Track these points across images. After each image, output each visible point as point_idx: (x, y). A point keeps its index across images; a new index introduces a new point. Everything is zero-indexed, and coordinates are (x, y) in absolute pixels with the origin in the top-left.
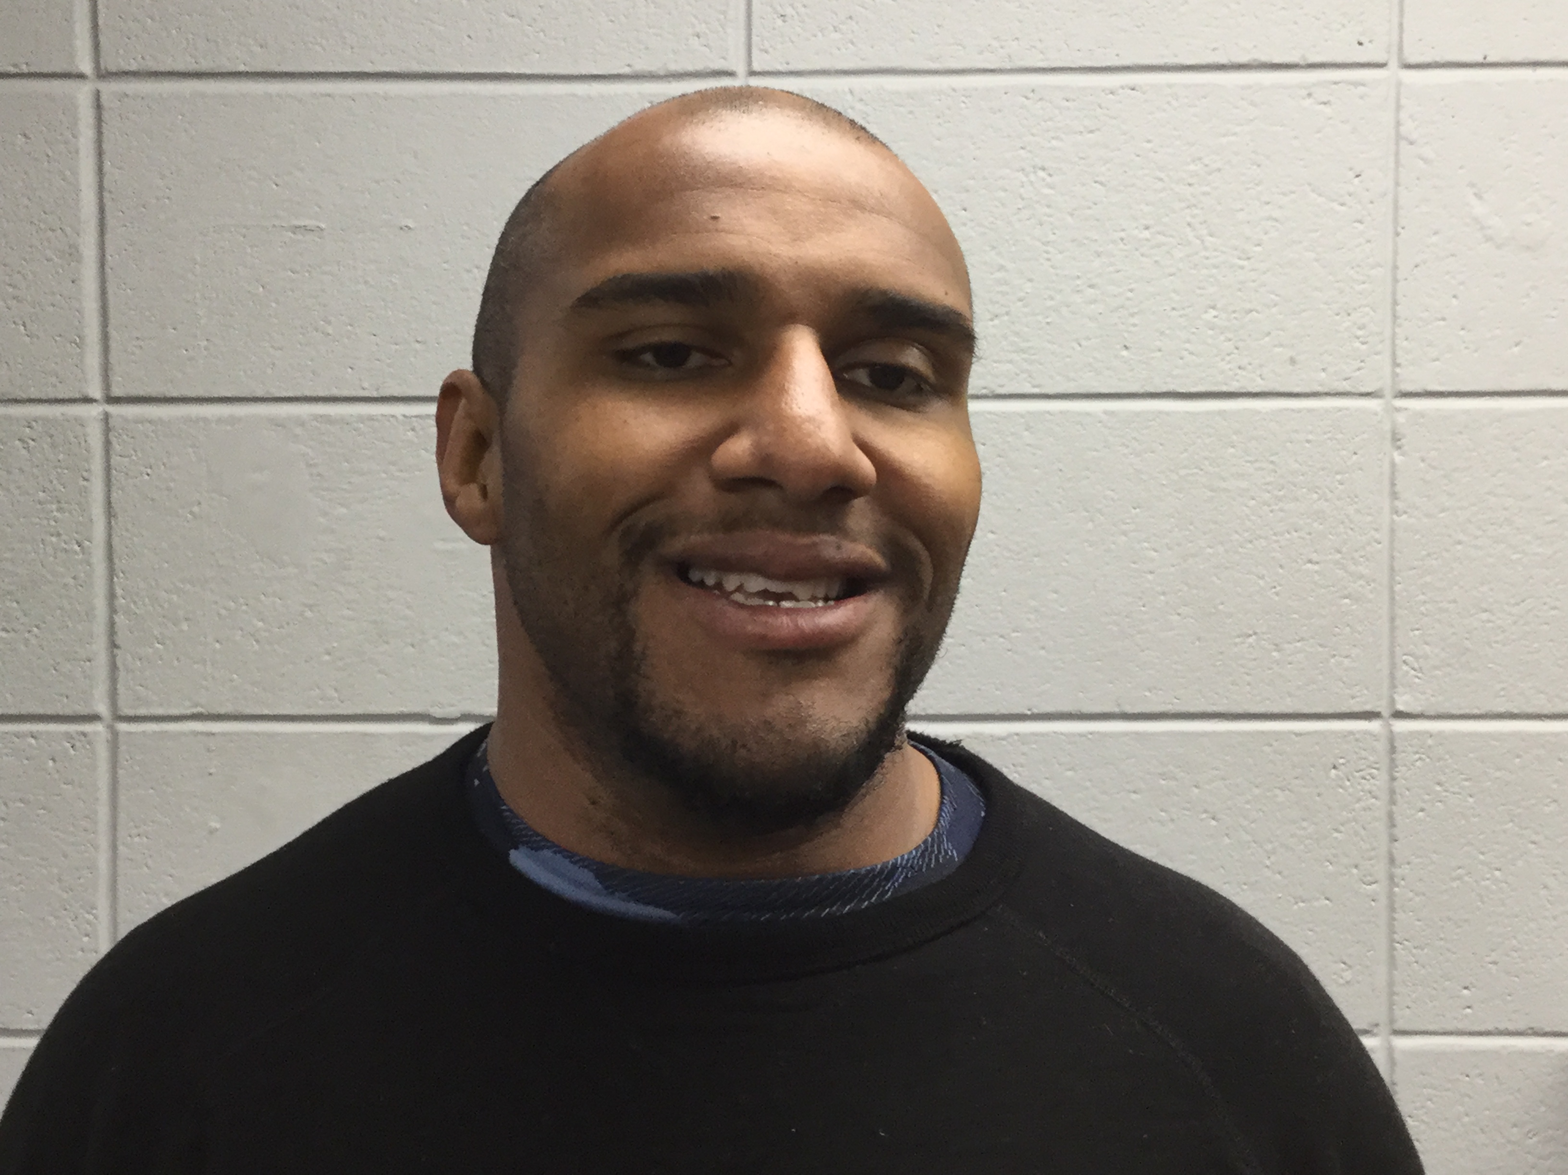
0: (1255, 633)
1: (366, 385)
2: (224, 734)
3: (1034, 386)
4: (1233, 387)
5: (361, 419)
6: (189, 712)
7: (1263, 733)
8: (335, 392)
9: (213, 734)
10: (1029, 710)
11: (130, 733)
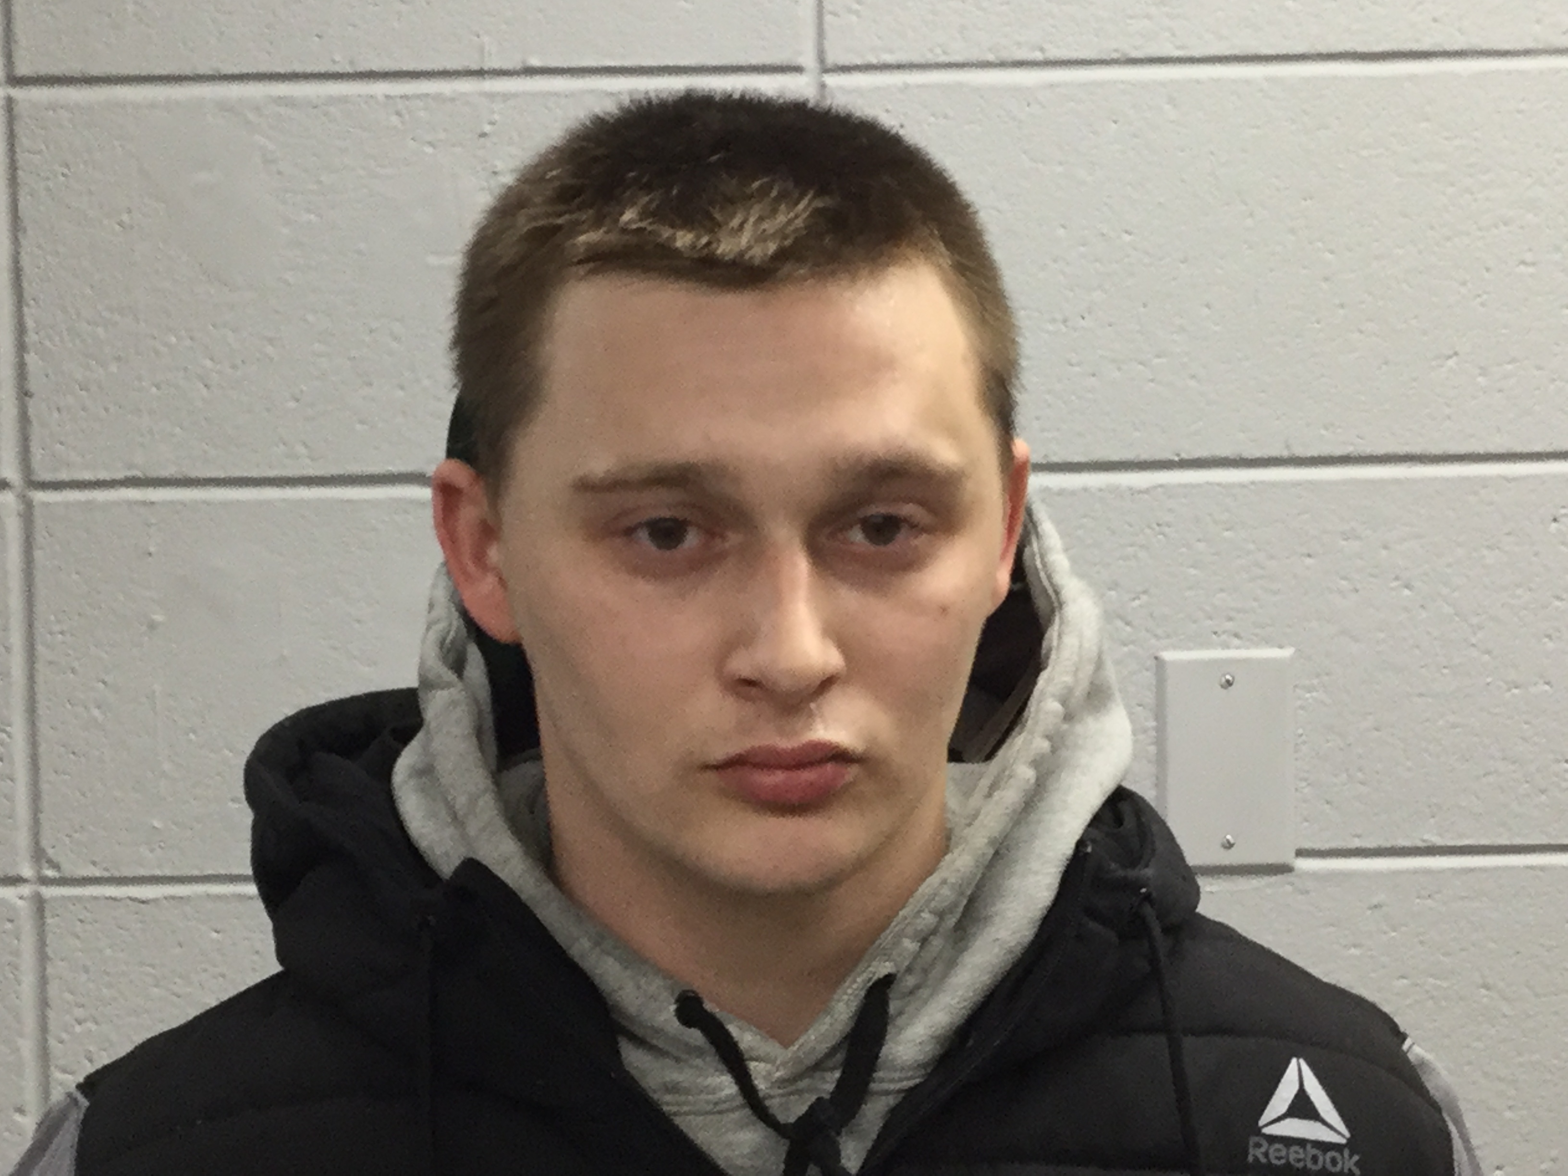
0: (1456, 354)
1: (337, 58)
2: (165, 503)
3: (1178, 48)
4: (1426, 45)
5: (332, 100)
6: (120, 475)
7: (1467, 479)
8: (299, 68)
9: (152, 503)
10: (1178, 455)
11: (47, 505)
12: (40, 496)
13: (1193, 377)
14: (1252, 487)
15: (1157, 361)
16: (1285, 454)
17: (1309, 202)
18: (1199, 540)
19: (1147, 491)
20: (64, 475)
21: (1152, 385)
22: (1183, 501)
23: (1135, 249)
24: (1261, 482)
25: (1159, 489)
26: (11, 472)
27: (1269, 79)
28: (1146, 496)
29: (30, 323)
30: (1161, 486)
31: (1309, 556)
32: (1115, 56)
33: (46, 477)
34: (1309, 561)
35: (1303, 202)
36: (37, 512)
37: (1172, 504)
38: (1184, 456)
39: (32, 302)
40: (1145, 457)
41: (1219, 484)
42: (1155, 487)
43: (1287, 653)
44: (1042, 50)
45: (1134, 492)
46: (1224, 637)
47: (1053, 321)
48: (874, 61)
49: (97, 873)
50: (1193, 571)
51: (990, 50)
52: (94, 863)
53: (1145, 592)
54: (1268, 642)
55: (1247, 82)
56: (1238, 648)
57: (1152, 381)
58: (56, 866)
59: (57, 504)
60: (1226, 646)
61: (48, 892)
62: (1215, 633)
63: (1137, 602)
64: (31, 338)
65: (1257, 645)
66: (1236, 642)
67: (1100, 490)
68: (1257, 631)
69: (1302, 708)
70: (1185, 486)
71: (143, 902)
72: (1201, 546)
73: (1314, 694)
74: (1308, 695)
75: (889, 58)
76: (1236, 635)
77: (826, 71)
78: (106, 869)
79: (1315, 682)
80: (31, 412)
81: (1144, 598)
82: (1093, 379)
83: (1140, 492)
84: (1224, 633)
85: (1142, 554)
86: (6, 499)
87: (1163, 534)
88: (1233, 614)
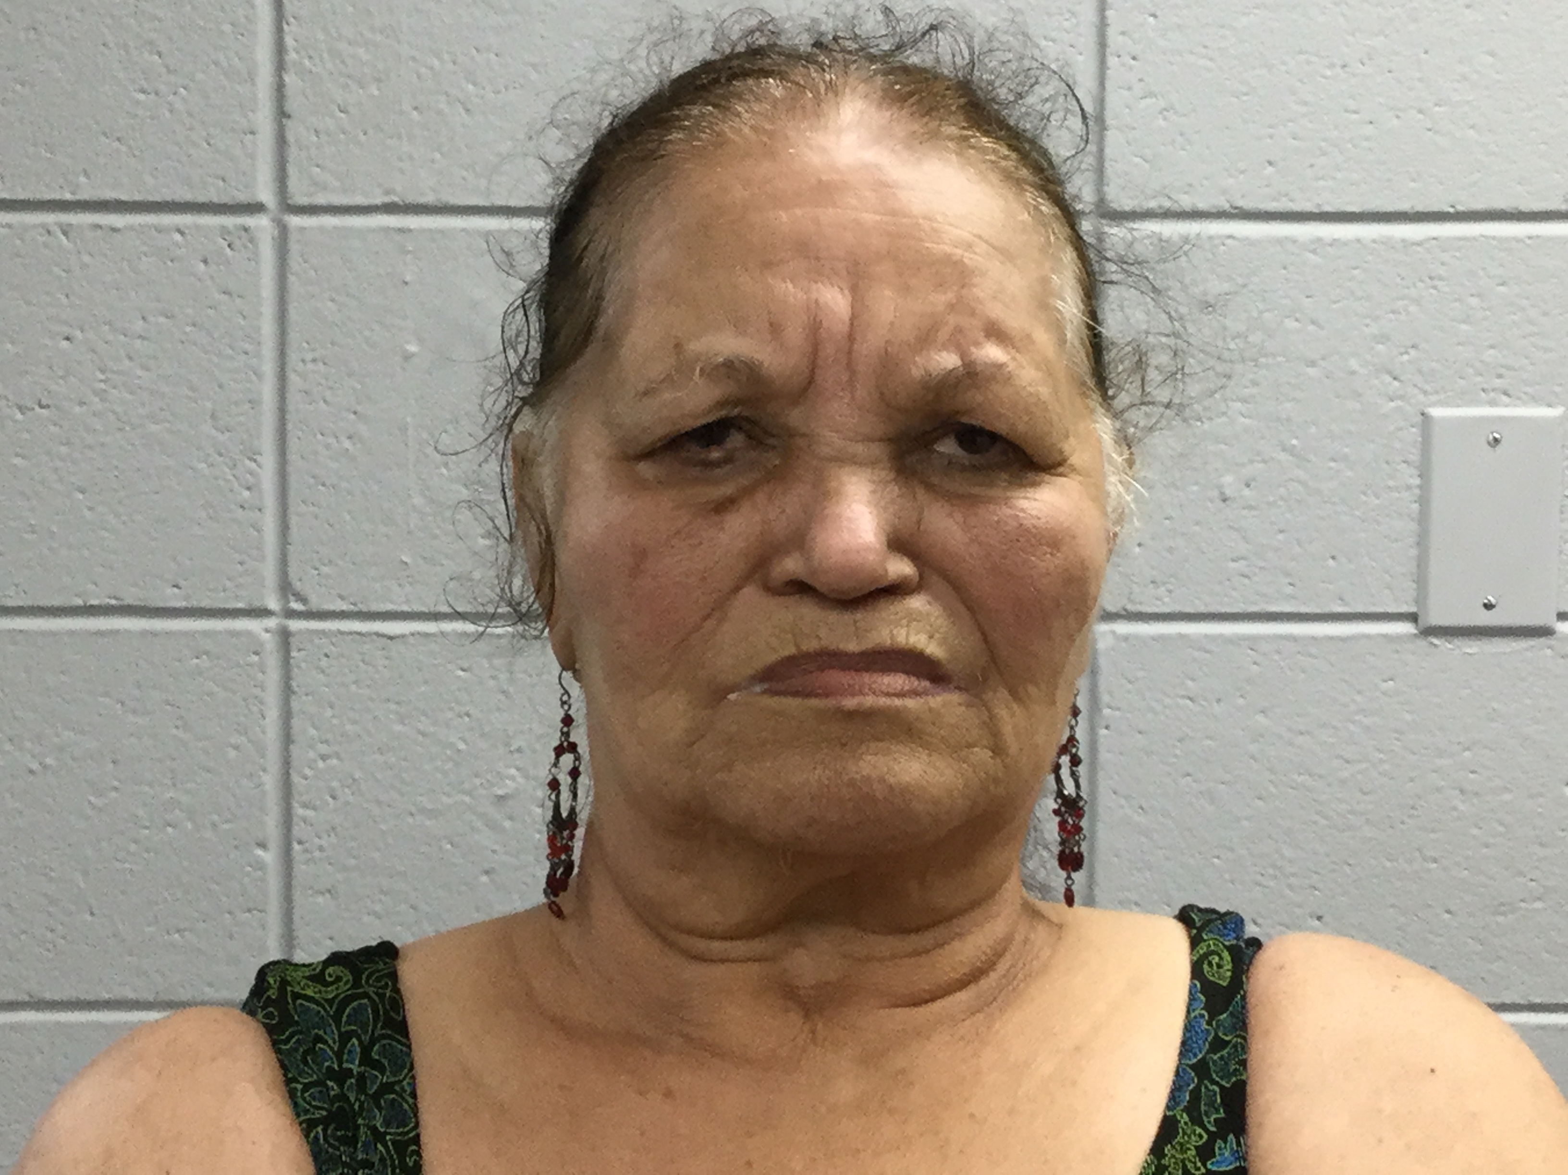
12: (295, 221)
13: (1472, 127)
14: (1528, 242)
15: (1436, 109)
18: (1472, 295)
19: (1419, 244)
20: (321, 200)
21: (1430, 133)
22: (1457, 254)
24: (1538, 237)
25: (1434, 241)
26: (266, 195)
28: (1419, 249)
29: (289, 41)
30: (1435, 238)
33: (302, 200)
36: (293, 237)
37: (1445, 257)
38: (1460, 208)
40: (1420, 208)
41: (1494, 238)
42: (1427, 240)
43: (1556, 412)
45: (1407, 244)
46: (1492, 394)
47: (1332, 66)
49: (345, 607)
50: (1464, 327)
52: (342, 598)
53: (1414, 347)
54: (1535, 400)
56: (1506, 406)
57: (1429, 130)
58: (304, 600)
59: (312, 229)
60: (1493, 403)
61: (295, 625)
62: (1483, 390)
63: (1406, 357)
64: (291, 56)
65: (1525, 404)
66: (1505, 399)
67: (1374, 241)
68: (1529, 390)
70: (1460, 239)
71: (391, 638)
72: (1474, 301)
76: (1506, 393)
78: (355, 604)
80: (289, 133)
81: (1413, 352)
82: (1371, 126)
83: (1414, 244)
84: (1493, 390)
85: (1412, 309)
86: (261, 223)
87: (1435, 287)
88: (1503, 371)
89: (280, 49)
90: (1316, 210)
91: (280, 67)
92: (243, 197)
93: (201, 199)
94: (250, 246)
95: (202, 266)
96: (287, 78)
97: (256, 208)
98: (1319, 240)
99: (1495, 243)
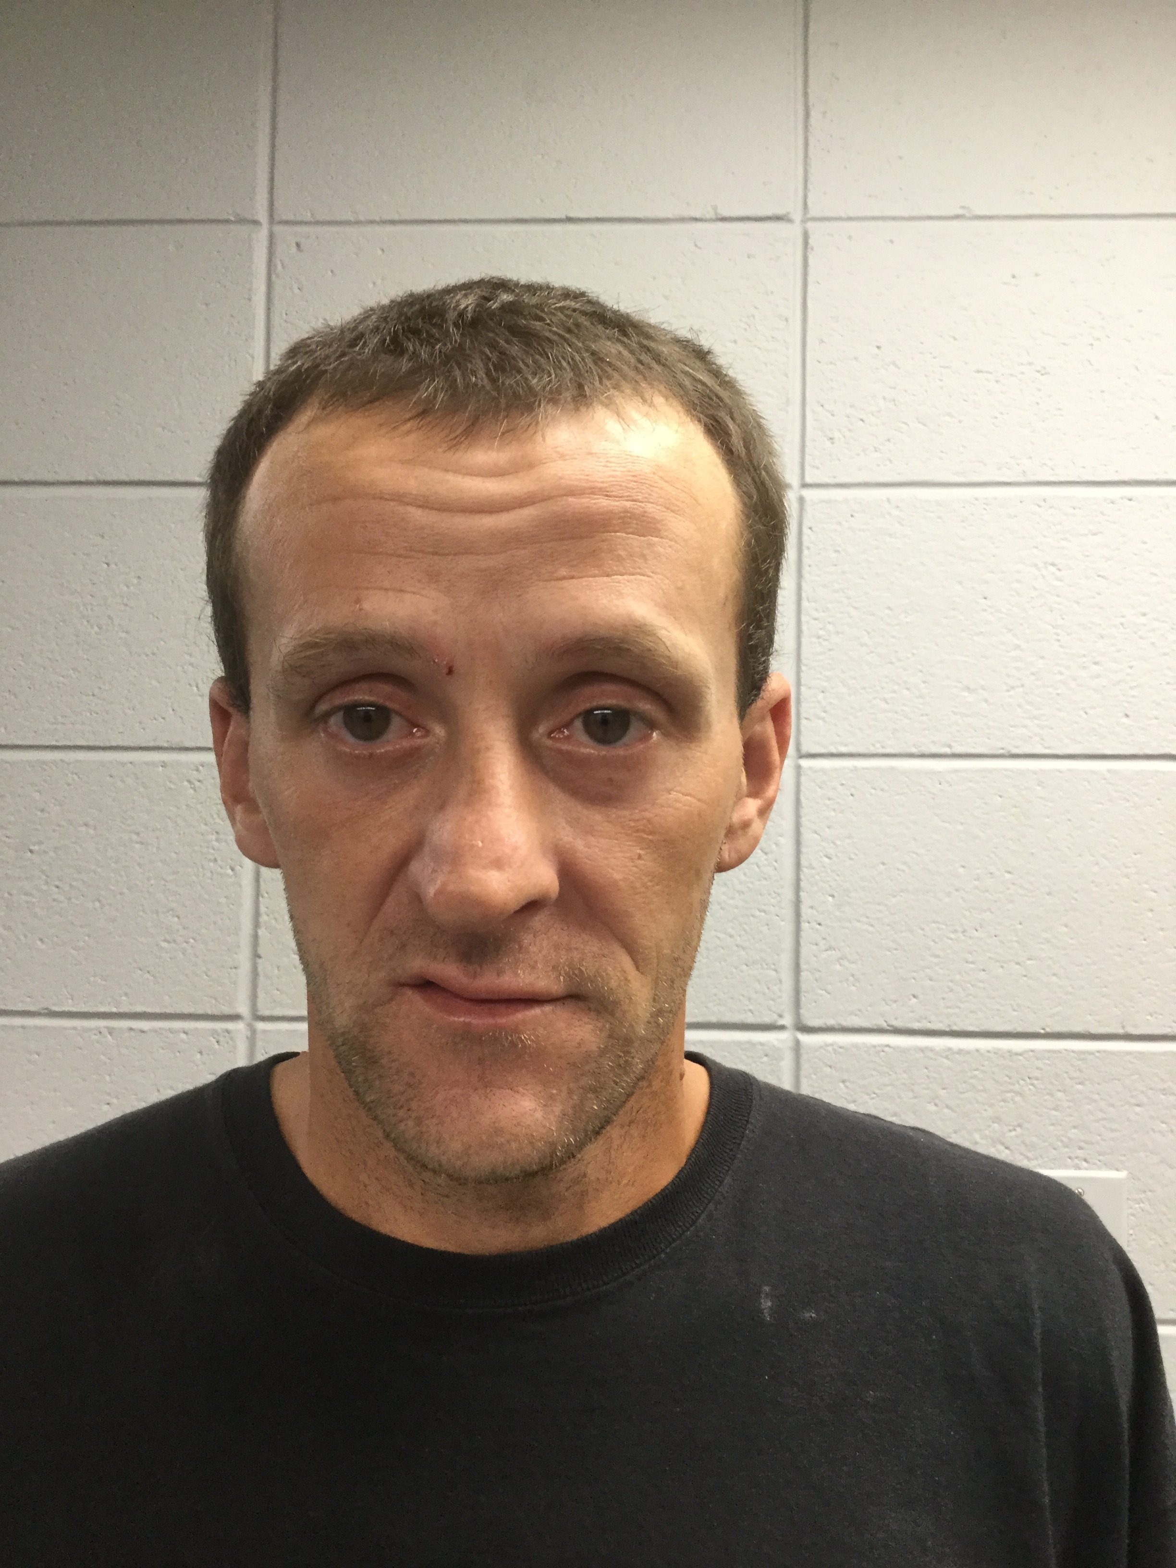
12: (261, 1026)
13: (1055, 975)
14: (1097, 1054)
15: (1029, 962)
16: (1121, 1031)
17: (1138, 856)
18: (1059, 1091)
19: (1020, 1054)
20: (278, 1012)
21: (1025, 978)
22: (1047, 1062)
23: (1013, 884)
24: (1105, 1051)
25: (1031, 1053)
26: (243, 1009)
27: (1109, 771)
28: (1021, 1058)
29: (263, 909)
30: (1032, 1051)
31: (1138, 1105)
32: (1002, 751)
33: (267, 1013)
34: (1138, 1109)
35: (1134, 856)
36: (259, 1036)
37: (1039, 1063)
38: (1048, 1030)
39: (266, 895)
40: (1020, 1029)
41: (1073, 1052)
42: (1026, 1051)
43: (1122, 1175)
44: (950, 746)
45: (1012, 1054)
46: (1076, 1161)
47: (955, 931)
48: (834, 751)
50: (1054, 1113)
51: (914, 745)
53: (1020, 1126)
54: (1108, 1166)
55: (1093, 772)
56: (1086, 1169)
57: (1025, 976)
60: (1078, 1167)
62: (1070, 1158)
63: (1013, 1133)
64: (264, 918)
65: (1099, 1168)
66: (1085, 1164)
67: (988, 1052)
68: (1101, 1158)
69: (1133, 1215)
70: (1049, 1051)
72: (1060, 1095)
73: (1142, 1205)
74: (1137, 1206)
75: (843, 750)
76: (1085, 1160)
77: (801, 756)
79: (1142, 1196)
80: (260, 969)
81: (1018, 1129)
82: (983, 972)
83: (1017, 1054)
84: (1077, 1158)
85: (1018, 1099)
86: (239, 1027)
87: (1032, 1085)
88: (1083, 1144)
89: (257, 914)
90: (947, 1029)
91: (256, 925)
92: (226, 1010)
93: (200, 1012)
94: (230, 1042)
95: (199, 1056)
96: (260, 932)
97: (236, 1017)
98: (950, 1049)
99: (1072, 1054)
